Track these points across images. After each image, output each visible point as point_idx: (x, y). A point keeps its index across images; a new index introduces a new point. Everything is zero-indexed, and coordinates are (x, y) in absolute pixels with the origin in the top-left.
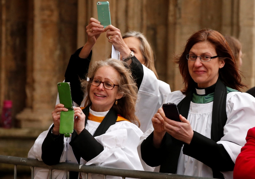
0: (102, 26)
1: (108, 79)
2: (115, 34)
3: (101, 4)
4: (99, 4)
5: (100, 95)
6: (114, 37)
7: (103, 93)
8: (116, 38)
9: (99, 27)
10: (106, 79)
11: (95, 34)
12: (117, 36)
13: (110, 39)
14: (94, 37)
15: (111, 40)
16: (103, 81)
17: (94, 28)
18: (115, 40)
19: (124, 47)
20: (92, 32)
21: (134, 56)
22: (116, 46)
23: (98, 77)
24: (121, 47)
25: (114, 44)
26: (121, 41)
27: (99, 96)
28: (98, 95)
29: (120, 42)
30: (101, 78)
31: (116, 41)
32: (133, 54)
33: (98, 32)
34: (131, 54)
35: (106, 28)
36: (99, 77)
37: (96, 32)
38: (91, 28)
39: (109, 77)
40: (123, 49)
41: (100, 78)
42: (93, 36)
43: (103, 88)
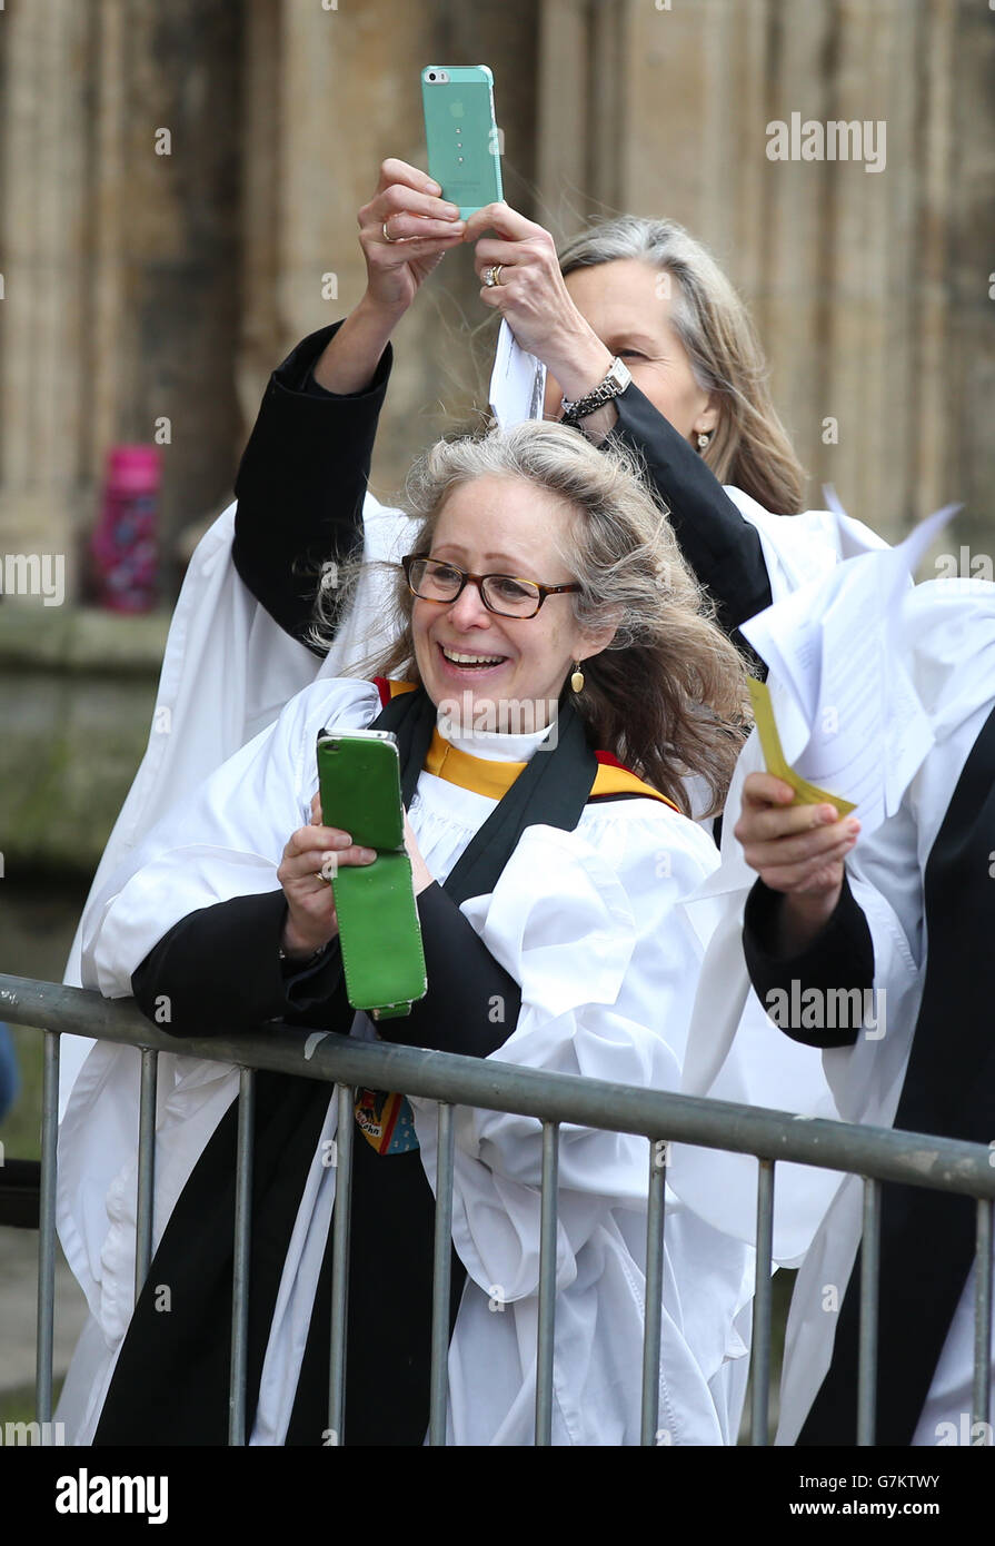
0: (451, 209)
1: (502, 556)
2: (522, 257)
3: (446, 80)
4: (432, 77)
5: (471, 652)
6: (516, 277)
7: (486, 643)
8: (524, 282)
9: (432, 217)
10: (494, 561)
11: (412, 252)
12: (533, 272)
13: (490, 283)
14: (405, 271)
15: (496, 293)
16: (478, 572)
17: (405, 222)
18: (518, 291)
19: (568, 337)
20: (391, 241)
21: (631, 386)
22: (526, 327)
23: (449, 546)
24: (556, 333)
25: (510, 316)
26: (557, 301)
27: (465, 659)
28: (455, 657)
29: (550, 308)
30: (465, 551)
31: (523, 301)
32: (623, 374)
33: (425, 240)
34: (609, 375)
35: (471, 223)
36: (457, 547)
37: (418, 241)
38: (384, 220)
39: (509, 547)
40: (565, 345)
41: (459, 552)
42: (399, 264)
43: (481, 612)
